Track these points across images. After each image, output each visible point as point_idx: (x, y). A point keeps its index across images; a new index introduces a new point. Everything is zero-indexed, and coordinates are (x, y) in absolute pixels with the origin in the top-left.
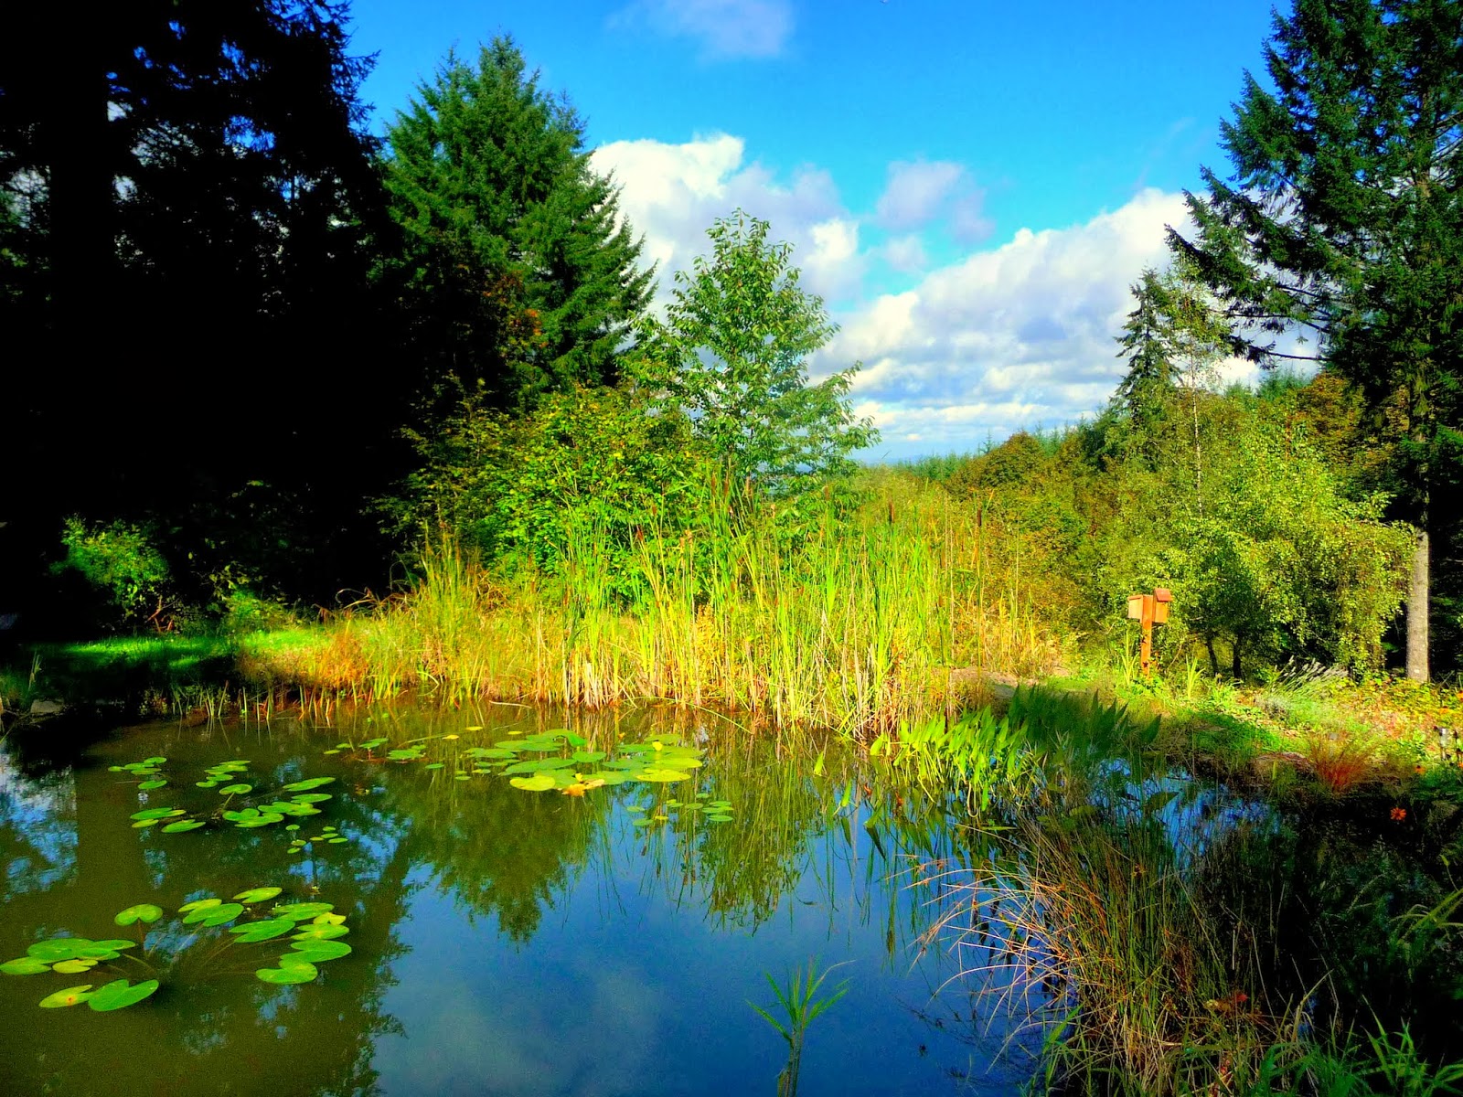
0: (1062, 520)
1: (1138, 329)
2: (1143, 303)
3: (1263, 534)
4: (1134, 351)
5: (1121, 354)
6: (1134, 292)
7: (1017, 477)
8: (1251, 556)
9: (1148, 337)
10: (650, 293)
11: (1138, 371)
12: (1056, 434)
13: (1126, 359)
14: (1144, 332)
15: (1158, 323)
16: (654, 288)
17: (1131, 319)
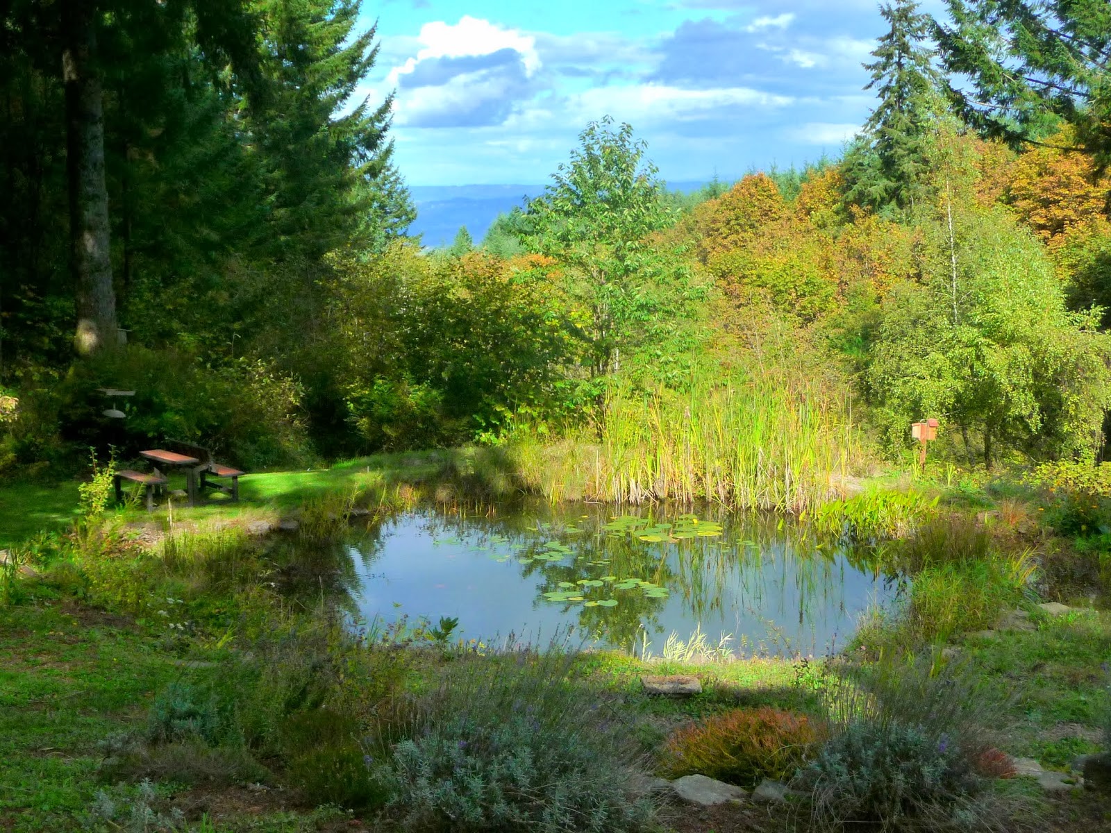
0: (807, 284)
1: (889, 56)
2: (894, 26)
3: (1006, 341)
4: (884, 82)
5: (870, 86)
6: (884, 13)
7: (752, 226)
8: (996, 359)
9: (900, 65)
10: (371, 57)
11: (889, 105)
12: (793, 172)
13: (875, 90)
14: (896, 59)
15: (912, 50)
16: (375, 51)
17: (881, 44)
